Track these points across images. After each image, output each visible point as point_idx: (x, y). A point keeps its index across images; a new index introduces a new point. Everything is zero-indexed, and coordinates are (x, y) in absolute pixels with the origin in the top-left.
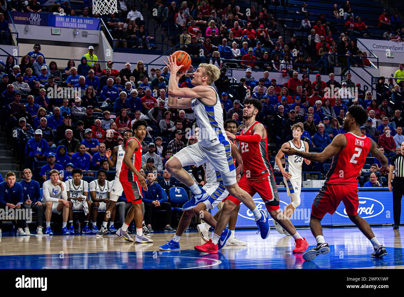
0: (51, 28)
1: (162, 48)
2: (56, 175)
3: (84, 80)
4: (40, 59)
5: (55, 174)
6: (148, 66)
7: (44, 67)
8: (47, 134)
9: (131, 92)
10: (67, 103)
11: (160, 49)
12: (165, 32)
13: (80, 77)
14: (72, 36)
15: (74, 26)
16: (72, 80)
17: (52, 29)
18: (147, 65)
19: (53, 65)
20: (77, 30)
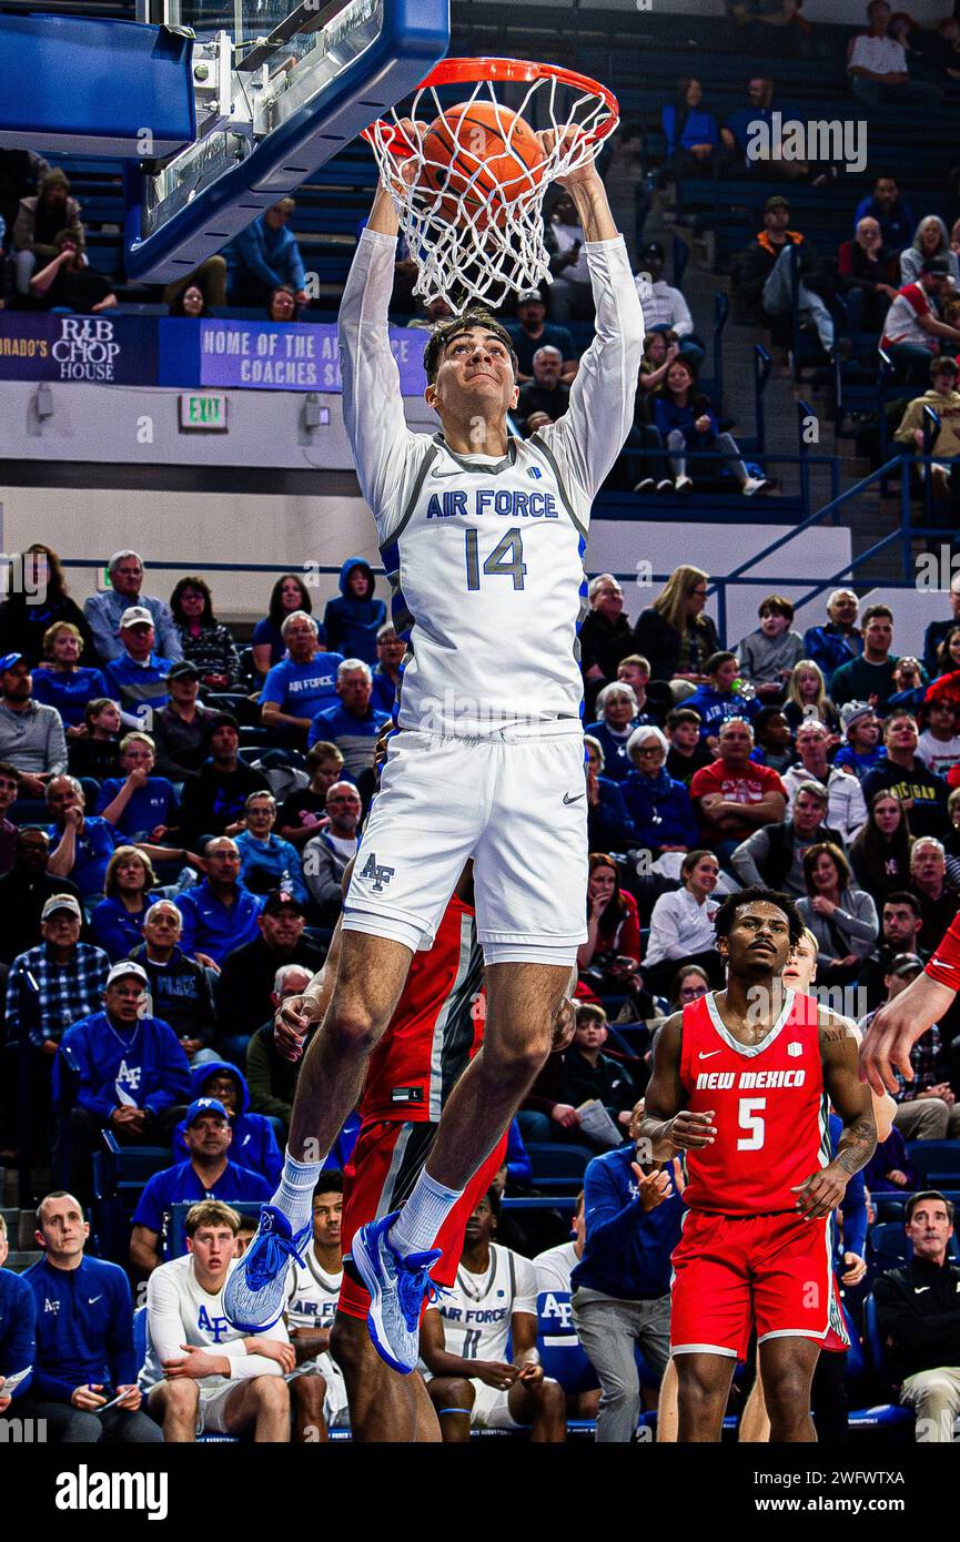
0: (175, 392)
1: (804, 485)
2: (223, 1236)
3: (364, 683)
4: (127, 571)
5: (216, 1231)
6: (729, 588)
7: (139, 613)
8: (179, 992)
9: (630, 743)
10: (265, 811)
11: (792, 492)
12: (815, 389)
13: (345, 664)
14: (294, 433)
15: (305, 377)
16: (295, 686)
17: (180, 400)
18: (720, 584)
19: (190, 601)
20: (322, 398)
